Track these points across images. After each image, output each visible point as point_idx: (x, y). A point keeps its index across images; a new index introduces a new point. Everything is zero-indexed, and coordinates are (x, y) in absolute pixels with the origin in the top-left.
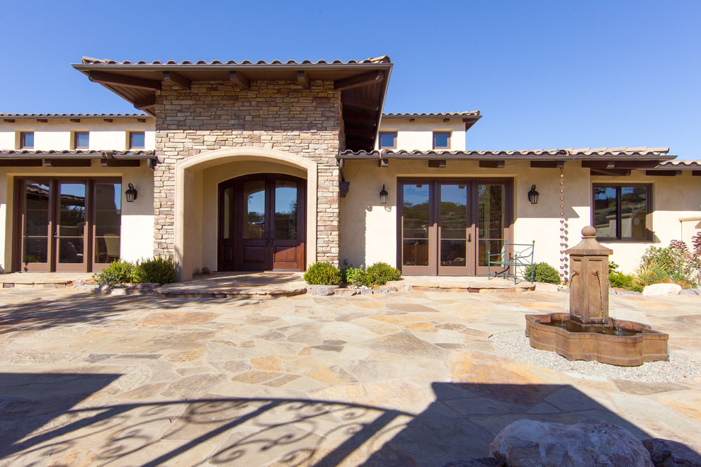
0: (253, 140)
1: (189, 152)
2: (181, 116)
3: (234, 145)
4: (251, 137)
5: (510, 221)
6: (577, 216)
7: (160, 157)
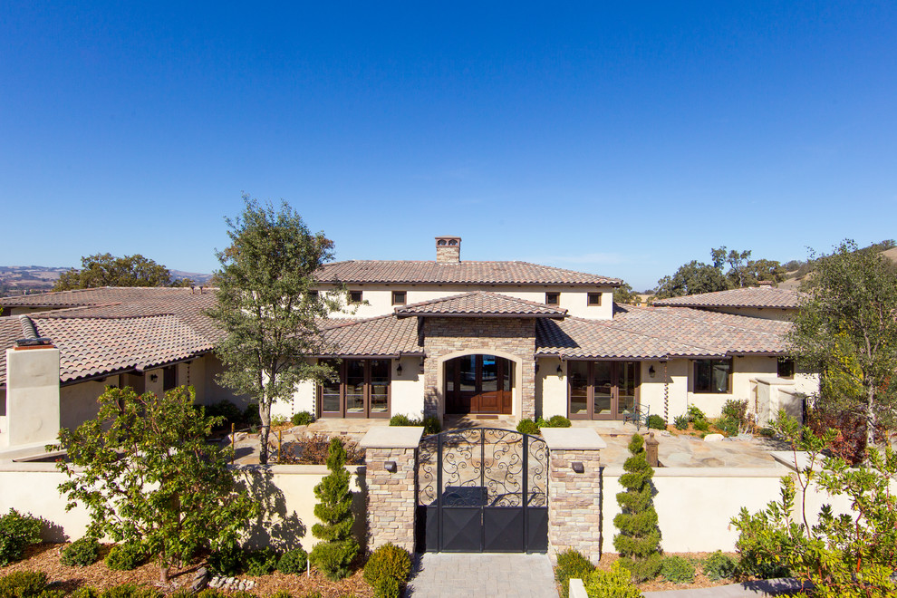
0: (484, 344)
1: (445, 352)
2: (440, 330)
3: (473, 347)
4: (482, 343)
5: (639, 384)
6: (672, 382)
7: (428, 355)
